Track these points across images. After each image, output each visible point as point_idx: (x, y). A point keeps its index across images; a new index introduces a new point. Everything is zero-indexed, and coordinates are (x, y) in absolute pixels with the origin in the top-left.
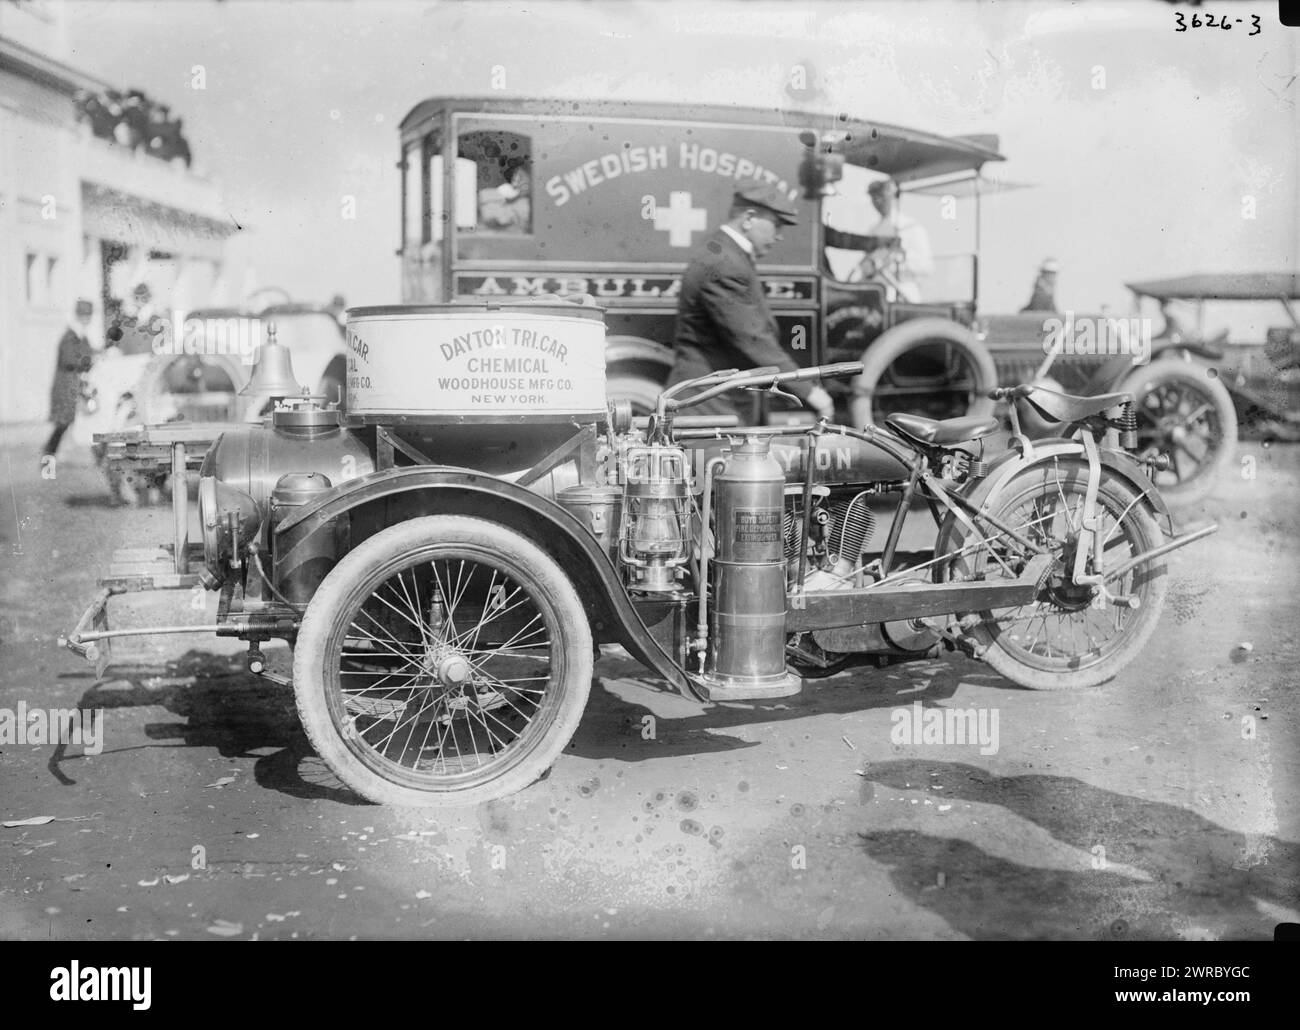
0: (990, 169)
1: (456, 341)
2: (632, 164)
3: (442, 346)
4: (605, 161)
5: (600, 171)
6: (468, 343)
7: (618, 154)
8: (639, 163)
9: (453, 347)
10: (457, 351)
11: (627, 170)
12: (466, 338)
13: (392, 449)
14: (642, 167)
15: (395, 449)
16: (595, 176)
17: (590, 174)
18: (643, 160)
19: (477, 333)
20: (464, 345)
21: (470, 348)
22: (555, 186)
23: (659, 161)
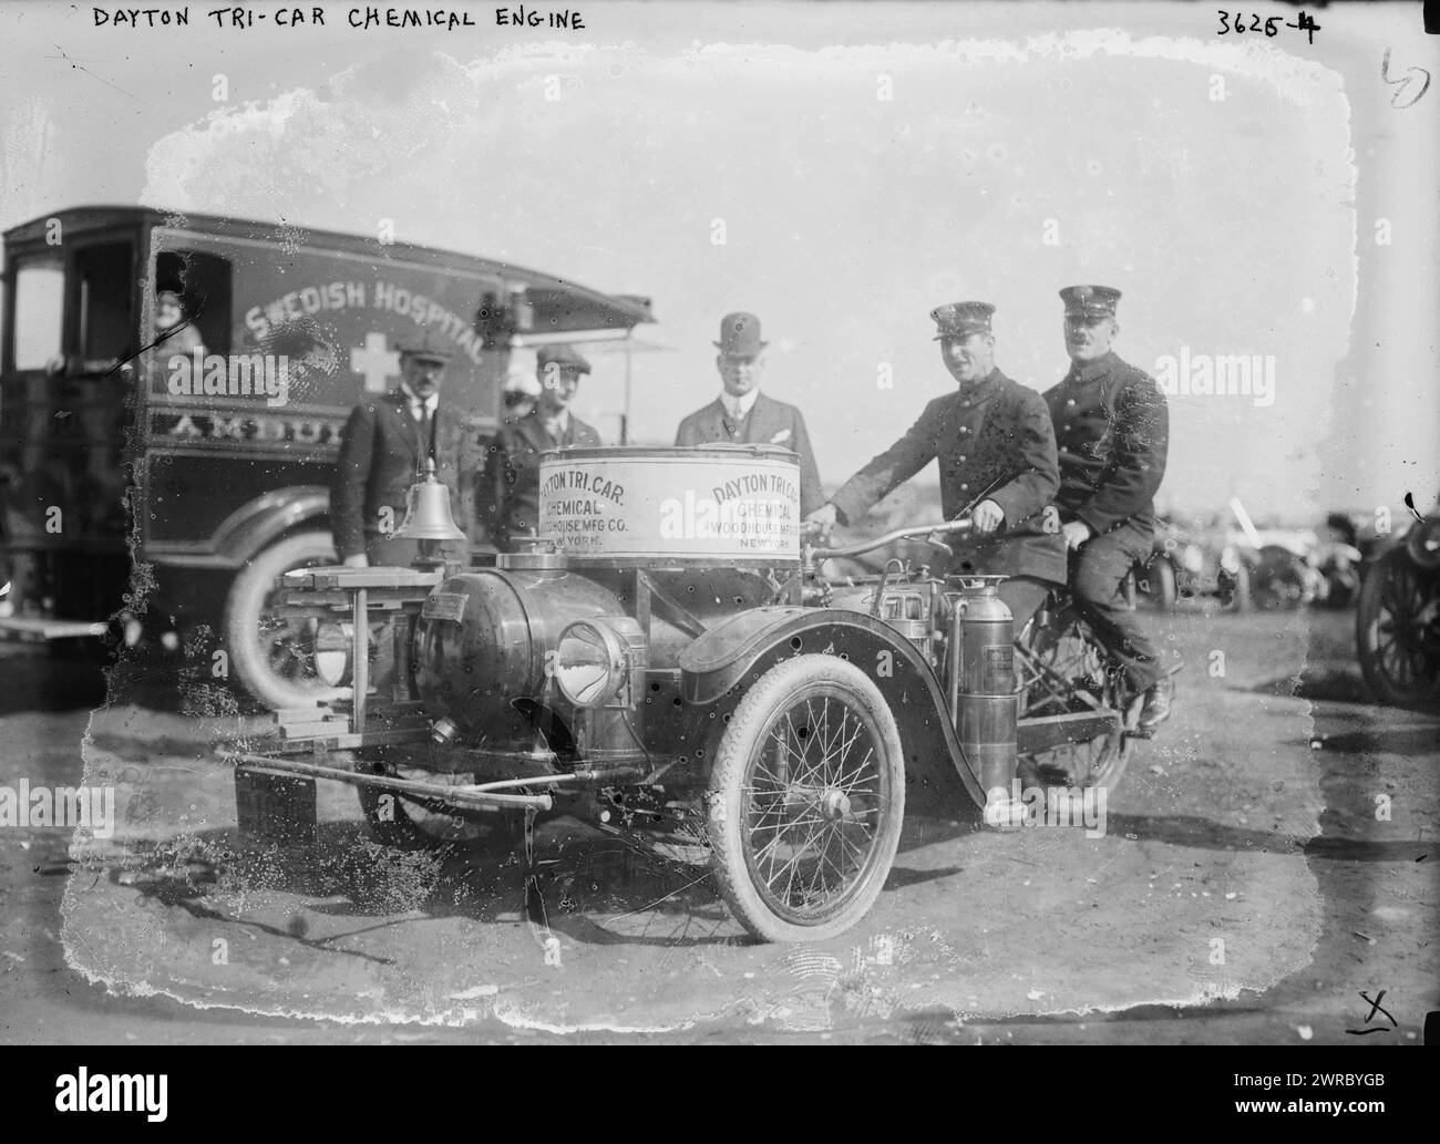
0: (640, 331)
1: (727, 485)
2: (331, 300)
3: (714, 490)
4: (304, 296)
5: (299, 305)
6: (738, 487)
7: (318, 288)
8: (336, 300)
9: (725, 490)
10: (729, 495)
11: (325, 306)
12: (736, 482)
13: (649, 591)
14: (339, 304)
15: (652, 592)
16: (295, 310)
17: (290, 306)
18: (340, 296)
19: (746, 478)
20: (735, 489)
21: (740, 493)
22: (255, 318)
23: (356, 299)
